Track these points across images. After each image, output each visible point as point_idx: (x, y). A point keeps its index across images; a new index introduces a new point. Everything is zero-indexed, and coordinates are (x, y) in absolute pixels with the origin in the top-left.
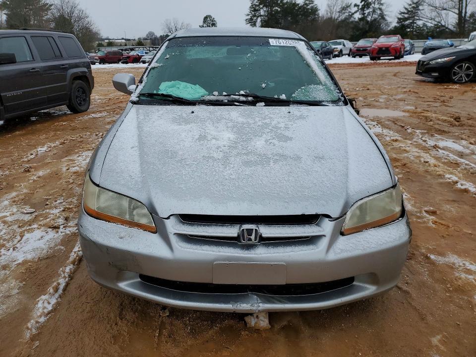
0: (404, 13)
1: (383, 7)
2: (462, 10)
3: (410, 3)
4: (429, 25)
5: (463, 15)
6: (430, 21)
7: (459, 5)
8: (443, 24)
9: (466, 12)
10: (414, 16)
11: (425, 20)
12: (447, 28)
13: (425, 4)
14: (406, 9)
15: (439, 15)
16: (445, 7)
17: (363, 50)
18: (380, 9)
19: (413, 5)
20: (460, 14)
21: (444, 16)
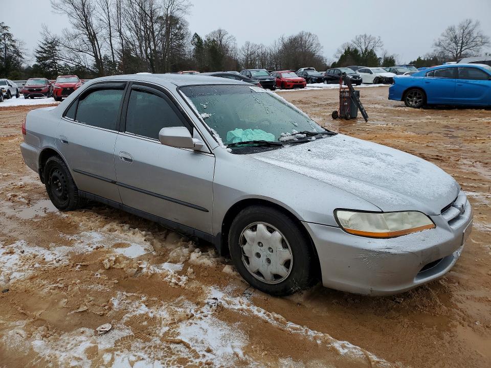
0: (41, 52)
1: (17, 44)
2: (97, 53)
3: (45, 42)
4: (71, 65)
5: (99, 58)
6: (70, 62)
7: (93, 48)
8: (84, 65)
9: (101, 56)
10: (53, 56)
11: (66, 60)
12: (88, 69)
13: (61, 45)
14: (42, 48)
15: (78, 57)
16: (81, 49)
17: (37, 90)
18: (13, 46)
19: (48, 45)
20: (96, 56)
21: (82, 57)
